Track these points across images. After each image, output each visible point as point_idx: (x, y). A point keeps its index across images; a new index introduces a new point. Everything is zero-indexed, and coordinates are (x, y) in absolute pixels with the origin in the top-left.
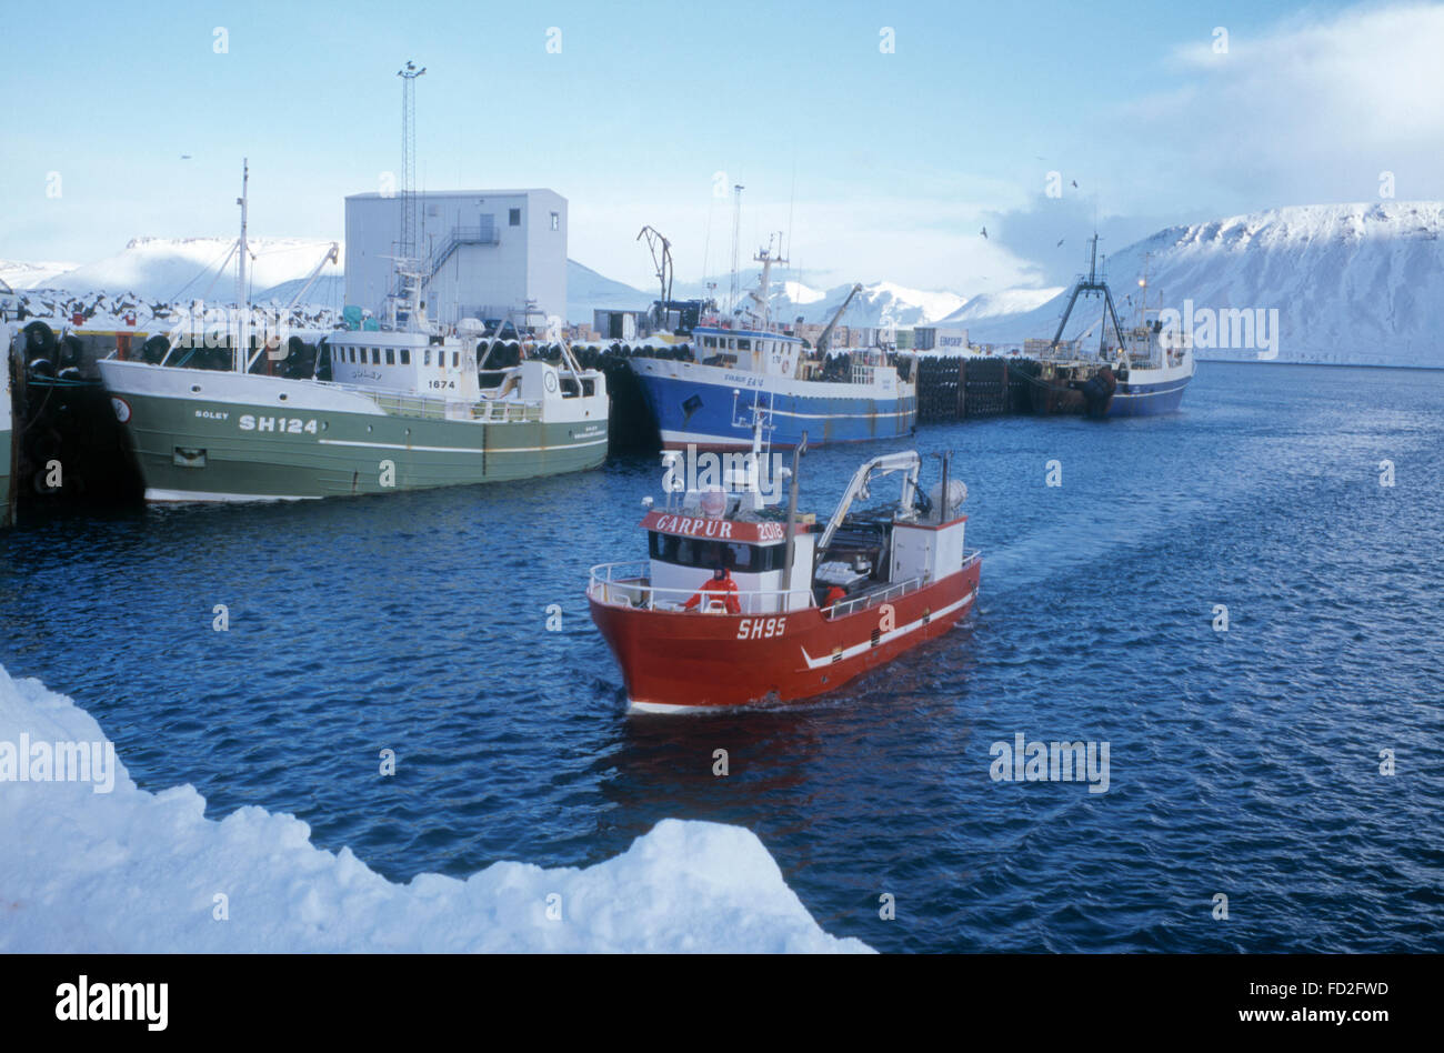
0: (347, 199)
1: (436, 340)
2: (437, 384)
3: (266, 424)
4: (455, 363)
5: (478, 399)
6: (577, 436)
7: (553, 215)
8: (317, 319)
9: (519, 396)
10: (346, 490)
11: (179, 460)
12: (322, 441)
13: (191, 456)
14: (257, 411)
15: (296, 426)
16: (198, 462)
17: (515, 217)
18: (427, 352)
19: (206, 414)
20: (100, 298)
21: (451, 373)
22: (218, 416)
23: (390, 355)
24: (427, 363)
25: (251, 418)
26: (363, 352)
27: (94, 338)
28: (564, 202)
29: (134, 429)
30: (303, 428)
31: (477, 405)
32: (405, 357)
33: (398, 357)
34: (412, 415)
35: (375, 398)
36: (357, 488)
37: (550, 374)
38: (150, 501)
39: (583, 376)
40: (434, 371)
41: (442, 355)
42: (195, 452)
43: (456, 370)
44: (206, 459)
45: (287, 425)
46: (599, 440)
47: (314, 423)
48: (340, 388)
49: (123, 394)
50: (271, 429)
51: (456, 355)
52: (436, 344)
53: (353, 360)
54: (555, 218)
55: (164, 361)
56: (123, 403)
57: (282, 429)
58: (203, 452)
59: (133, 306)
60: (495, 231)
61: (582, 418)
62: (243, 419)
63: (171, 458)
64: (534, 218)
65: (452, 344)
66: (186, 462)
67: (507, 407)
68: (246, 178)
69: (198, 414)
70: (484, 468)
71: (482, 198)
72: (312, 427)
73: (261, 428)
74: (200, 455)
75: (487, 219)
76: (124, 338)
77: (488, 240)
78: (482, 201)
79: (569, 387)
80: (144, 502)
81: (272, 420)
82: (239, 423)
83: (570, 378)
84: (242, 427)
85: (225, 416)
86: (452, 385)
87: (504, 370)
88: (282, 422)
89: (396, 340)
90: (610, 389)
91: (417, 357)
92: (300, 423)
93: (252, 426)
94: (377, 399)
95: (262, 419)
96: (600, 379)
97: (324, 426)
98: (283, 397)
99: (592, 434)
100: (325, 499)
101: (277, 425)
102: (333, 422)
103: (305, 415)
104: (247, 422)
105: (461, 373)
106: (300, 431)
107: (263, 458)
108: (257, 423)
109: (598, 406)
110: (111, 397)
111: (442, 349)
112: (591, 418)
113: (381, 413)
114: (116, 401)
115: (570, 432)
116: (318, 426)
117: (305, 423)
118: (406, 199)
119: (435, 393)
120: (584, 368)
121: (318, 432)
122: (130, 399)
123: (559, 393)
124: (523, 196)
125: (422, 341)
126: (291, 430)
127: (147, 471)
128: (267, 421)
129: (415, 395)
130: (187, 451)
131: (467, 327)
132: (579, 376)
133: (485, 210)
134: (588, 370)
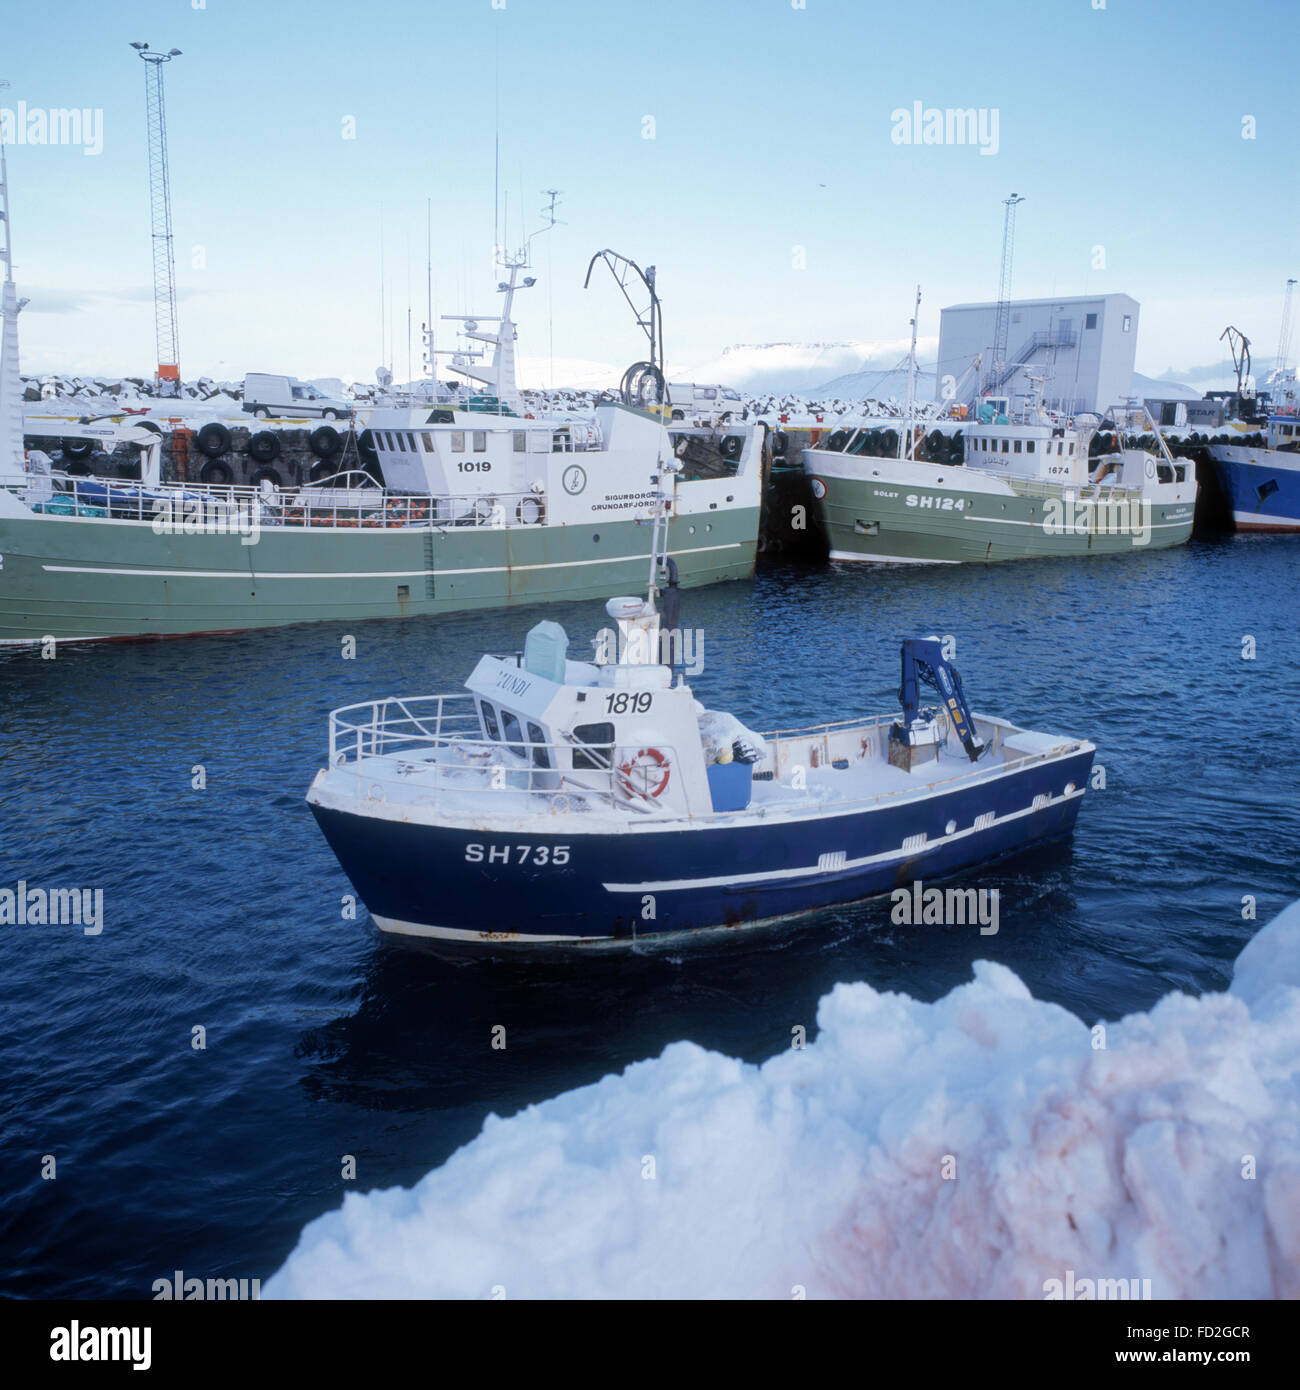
0: (943, 311)
1: (1059, 432)
2: (1054, 470)
3: (926, 502)
4: (1071, 452)
5: (1086, 484)
6: (1169, 518)
7: (1127, 317)
8: (924, 412)
9: (1119, 480)
10: (980, 556)
11: (859, 529)
12: (967, 518)
13: (868, 527)
14: (921, 492)
15: (948, 504)
16: (872, 531)
17: (1091, 321)
18: (1050, 443)
19: (882, 494)
20: (771, 399)
21: (1067, 461)
22: (891, 495)
23: (1018, 446)
24: (1049, 451)
25: (916, 497)
26: (994, 442)
27: (796, 432)
28: (1136, 305)
29: (826, 504)
30: (953, 506)
31: (1084, 488)
32: (1031, 447)
33: (1024, 447)
34: (1036, 496)
35: (1009, 482)
36: (990, 555)
37: (1149, 461)
38: (832, 560)
39: (1176, 464)
40: (1053, 459)
41: (1061, 445)
42: (871, 523)
43: (1072, 458)
44: (879, 529)
45: (942, 503)
46: (1185, 521)
47: (962, 501)
48: (983, 473)
49: (821, 476)
50: (929, 506)
51: (1072, 445)
52: (1058, 436)
53: (985, 448)
54: (1127, 320)
55: (845, 449)
56: (821, 485)
57: (938, 507)
58: (878, 523)
59: (793, 405)
60: (1072, 334)
61: (1174, 501)
62: (909, 498)
63: (853, 528)
64: (1109, 322)
65: (1070, 436)
66: (863, 531)
67: (1113, 490)
68: (919, 301)
69: (876, 493)
70: (1090, 542)
71: (1062, 305)
72: (960, 505)
73: (922, 505)
74: (874, 525)
75: (1066, 324)
76: (816, 433)
77: (1067, 344)
78: (1062, 308)
79: (1165, 475)
80: (828, 560)
81: (931, 499)
82: (906, 500)
83: (1166, 465)
84: (907, 503)
85: (896, 495)
86: (1067, 471)
87: (1100, 457)
88: (939, 500)
89: (1024, 433)
90: (1199, 477)
91: (1041, 447)
92: (952, 502)
93: (915, 503)
94: (1010, 482)
95: (923, 498)
96: (1190, 465)
97: (969, 504)
98: (940, 480)
99: (1181, 516)
100: (962, 564)
101: (934, 503)
102: (975, 501)
103: (955, 495)
104: (912, 500)
105: (1075, 461)
106: (950, 508)
107: (919, 529)
108: (919, 500)
109: (1187, 491)
110: (810, 480)
111: (1061, 440)
112: (1181, 501)
113: (1013, 494)
114: (815, 483)
115: (1163, 514)
116: (965, 504)
117: (955, 502)
118: (1002, 308)
119: (1054, 478)
120: (1175, 456)
121: (964, 508)
122: (826, 480)
123: (1156, 478)
124: (1101, 301)
125: (1046, 433)
126: (944, 507)
127: (833, 537)
128: (927, 499)
129: (1036, 479)
130: (866, 523)
131: (1084, 421)
132: (1172, 463)
133: (1065, 315)
134: (1179, 458)
